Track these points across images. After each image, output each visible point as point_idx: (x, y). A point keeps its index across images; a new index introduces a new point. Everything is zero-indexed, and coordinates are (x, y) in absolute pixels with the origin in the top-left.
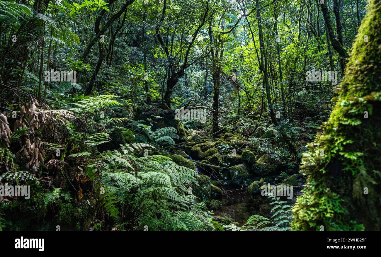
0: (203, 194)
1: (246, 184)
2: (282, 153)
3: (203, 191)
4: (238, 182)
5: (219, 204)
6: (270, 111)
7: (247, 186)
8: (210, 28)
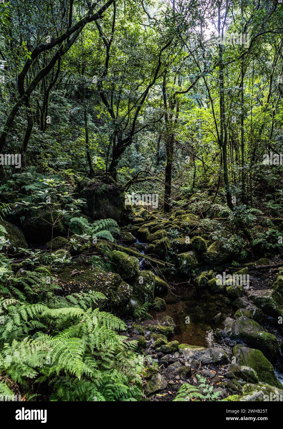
0: (145, 294)
1: (195, 275)
2: (235, 241)
3: (146, 291)
4: (186, 272)
5: (162, 303)
6: (226, 193)
7: (196, 276)
8: (164, 84)
